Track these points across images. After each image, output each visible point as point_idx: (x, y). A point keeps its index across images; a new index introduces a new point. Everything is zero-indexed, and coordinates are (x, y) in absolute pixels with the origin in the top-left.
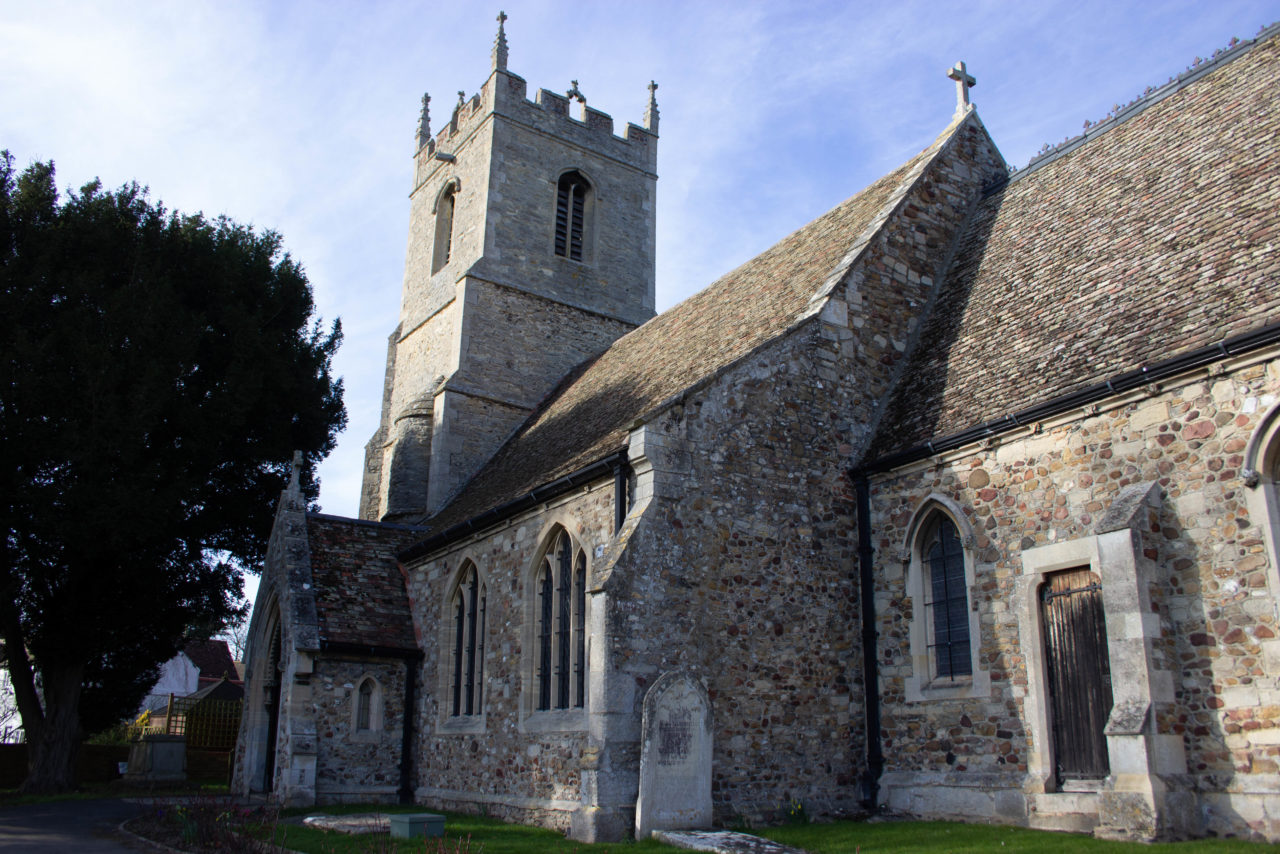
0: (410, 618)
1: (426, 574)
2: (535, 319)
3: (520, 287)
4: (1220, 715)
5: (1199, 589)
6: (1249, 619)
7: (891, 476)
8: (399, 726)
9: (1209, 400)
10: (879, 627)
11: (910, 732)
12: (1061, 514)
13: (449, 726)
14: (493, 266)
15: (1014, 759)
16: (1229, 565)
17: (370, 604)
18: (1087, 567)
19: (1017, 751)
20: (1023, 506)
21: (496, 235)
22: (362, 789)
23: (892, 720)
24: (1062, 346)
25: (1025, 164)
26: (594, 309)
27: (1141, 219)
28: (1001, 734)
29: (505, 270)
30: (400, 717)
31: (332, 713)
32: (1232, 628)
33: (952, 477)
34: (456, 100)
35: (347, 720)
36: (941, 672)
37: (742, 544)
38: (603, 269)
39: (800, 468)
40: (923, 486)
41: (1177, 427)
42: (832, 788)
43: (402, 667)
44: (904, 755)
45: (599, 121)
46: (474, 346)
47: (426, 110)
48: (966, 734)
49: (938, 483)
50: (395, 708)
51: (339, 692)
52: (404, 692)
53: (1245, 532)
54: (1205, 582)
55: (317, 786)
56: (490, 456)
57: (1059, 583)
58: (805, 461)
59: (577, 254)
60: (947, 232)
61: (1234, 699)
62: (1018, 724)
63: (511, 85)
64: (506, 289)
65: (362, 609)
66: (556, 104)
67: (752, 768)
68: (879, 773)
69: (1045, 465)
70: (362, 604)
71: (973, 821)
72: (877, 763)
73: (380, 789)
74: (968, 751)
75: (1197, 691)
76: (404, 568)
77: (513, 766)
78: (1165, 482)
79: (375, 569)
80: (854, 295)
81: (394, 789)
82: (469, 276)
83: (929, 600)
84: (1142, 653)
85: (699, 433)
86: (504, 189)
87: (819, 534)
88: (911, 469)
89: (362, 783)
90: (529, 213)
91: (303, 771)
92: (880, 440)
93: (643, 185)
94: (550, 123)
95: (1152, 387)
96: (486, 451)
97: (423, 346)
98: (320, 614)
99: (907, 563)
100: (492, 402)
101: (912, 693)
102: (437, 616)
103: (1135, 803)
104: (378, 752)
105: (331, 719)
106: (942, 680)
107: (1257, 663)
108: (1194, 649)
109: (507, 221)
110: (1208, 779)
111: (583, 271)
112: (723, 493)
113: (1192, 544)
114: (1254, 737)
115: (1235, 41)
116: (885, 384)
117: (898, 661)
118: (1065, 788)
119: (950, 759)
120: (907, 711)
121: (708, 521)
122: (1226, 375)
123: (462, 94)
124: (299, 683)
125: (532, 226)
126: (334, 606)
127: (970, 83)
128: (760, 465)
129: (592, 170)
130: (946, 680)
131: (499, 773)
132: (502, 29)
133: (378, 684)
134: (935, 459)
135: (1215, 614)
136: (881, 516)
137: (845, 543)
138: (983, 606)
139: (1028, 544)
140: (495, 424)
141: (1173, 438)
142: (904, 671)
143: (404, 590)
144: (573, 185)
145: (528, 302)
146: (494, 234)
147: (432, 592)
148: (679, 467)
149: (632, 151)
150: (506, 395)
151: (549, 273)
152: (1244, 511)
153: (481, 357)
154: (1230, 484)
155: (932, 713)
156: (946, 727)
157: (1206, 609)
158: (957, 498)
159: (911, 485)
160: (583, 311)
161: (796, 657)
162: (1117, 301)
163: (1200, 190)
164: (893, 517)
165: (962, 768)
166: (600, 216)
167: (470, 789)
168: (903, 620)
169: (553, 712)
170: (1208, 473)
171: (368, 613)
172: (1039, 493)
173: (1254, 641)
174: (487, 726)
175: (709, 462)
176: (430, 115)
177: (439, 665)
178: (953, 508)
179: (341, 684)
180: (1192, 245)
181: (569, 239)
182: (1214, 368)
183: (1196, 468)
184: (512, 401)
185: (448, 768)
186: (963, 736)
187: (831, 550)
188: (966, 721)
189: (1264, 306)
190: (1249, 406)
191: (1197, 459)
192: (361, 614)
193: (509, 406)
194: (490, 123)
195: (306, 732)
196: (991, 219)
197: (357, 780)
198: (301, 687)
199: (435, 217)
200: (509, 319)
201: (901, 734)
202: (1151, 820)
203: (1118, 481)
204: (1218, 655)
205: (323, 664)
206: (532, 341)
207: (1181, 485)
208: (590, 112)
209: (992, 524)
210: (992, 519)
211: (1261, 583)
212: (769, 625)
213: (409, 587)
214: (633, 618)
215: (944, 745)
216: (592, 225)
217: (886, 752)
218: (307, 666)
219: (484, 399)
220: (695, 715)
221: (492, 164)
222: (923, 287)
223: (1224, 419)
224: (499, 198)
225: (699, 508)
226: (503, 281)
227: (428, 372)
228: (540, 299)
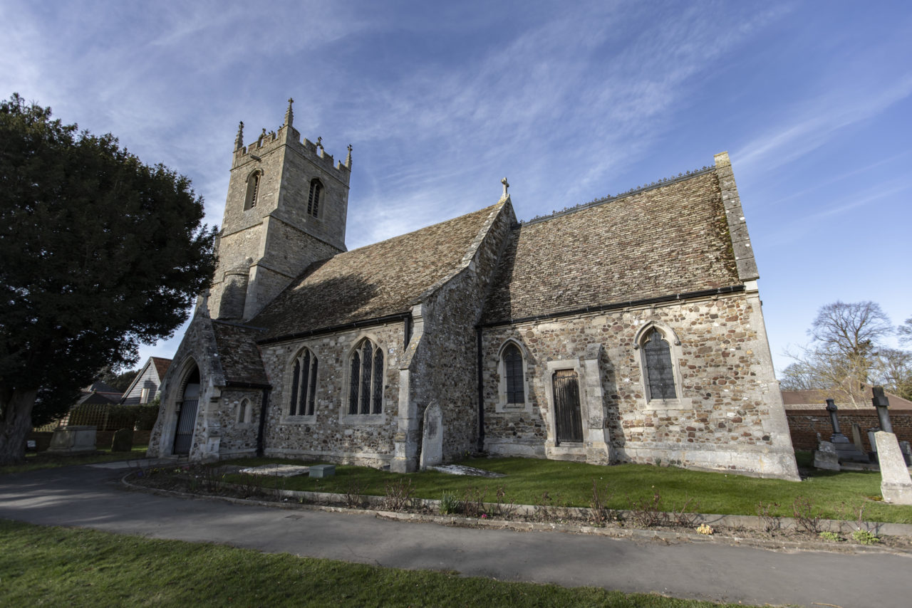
0: (264, 370)
1: (275, 351)
2: (297, 240)
3: (293, 225)
4: (621, 422)
5: (615, 380)
6: (633, 392)
7: (492, 329)
8: (258, 420)
9: (622, 319)
10: (485, 384)
11: (497, 424)
12: (564, 350)
13: (289, 420)
14: (281, 213)
15: (542, 435)
16: (626, 373)
17: (246, 364)
18: (573, 369)
19: (543, 432)
20: (548, 346)
21: (284, 200)
22: (240, 451)
23: (489, 419)
24: (561, 292)
25: (529, 221)
26: (321, 239)
27: (585, 251)
28: (536, 426)
29: (286, 216)
30: (258, 416)
31: (227, 415)
32: (627, 394)
33: (518, 333)
34: (261, 132)
35: (234, 419)
36: (509, 402)
37: (447, 351)
38: (326, 223)
39: (462, 324)
40: (507, 335)
41: (609, 326)
42: (469, 445)
43: (261, 393)
44: (494, 431)
45: (328, 159)
46: (271, 247)
47: (241, 132)
48: (521, 425)
49: (512, 334)
50: (257, 412)
51: (231, 405)
52: (261, 404)
53: (632, 363)
54: (617, 378)
55: (219, 451)
56: (275, 297)
57: (560, 374)
58: (464, 321)
59: (315, 214)
60: (500, 240)
61: (627, 417)
62: (543, 422)
63: (294, 134)
64: (287, 225)
65: (242, 366)
66: (312, 147)
67: (448, 438)
68: (483, 439)
69: (558, 333)
70: (242, 364)
71: (525, 457)
72: (482, 434)
73: (248, 450)
74: (522, 431)
75: (613, 414)
76: (259, 347)
77: (335, 438)
78: (604, 344)
79: (246, 347)
80: (477, 260)
81: (254, 450)
82: (271, 216)
83: (506, 376)
84: (601, 401)
85: (437, 308)
86: (288, 180)
87: (467, 349)
88: (502, 328)
89: (239, 448)
90: (298, 193)
91: (213, 445)
92: (484, 315)
93: (344, 190)
94: (309, 155)
95: (602, 312)
96: (273, 294)
97: (238, 242)
98: (224, 369)
99: (498, 362)
100: (277, 273)
101: (499, 408)
102: (282, 371)
103: (601, 452)
104: (247, 433)
105: (226, 418)
106: (510, 405)
107: (635, 406)
108: (613, 400)
109: (288, 195)
110: (617, 443)
111: (318, 222)
112: (442, 332)
113: (613, 366)
114: (633, 430)
115: (609, 196)
116: (483, 294)
117: (492, 397)
118: (560, 445)
119: (515, 434)
120: (496, 415)
121: (438, 343)
122: (628, 312)
123: (264, 130)
124: (213, 402)
125: (299, 199)
126: (229, 364)
127: (508, 186)
128: (452, 322)
129: (324, 180)
130: (513, 405)
131: (325, 442)
132: (291, 106)
133: (250, 401)
134: (513, 325)
135: (621, 389)
136: (487, 343)
137: (473, 352)
138: (530, 379)
139: (549, 359)
140: (278, 283)
141: (608, 330)
142: (495, 401)
143: (260, 357)
144: (316, 184)
145: (295, 231)
146: (282, 199)
147: (279, 359)
148: (431, 321)
149: (340, 175)
150: (283, 271)
151: (305, 221)
152: (632, 356)
153: (273, 253)
154: (628, 347)
155: (507, 417)
156: (513, 422)
157: (618, 387)
158: (521, 340)
159: (501, 333)
160: (317, 239)
161: (460, 395)
162: (581, 279)
163: (607, 246)
164: (492, 344)
165: (519, 437)
166: (326, 199)
167: (304, 449)
168: (495, 382)
169: (360, 416)
170: (620, 343)
171: (245, 368)
172: (555, 342)
173: (634, 399)
174: (317, 421)
175: (439, 320)
176: (243, 134)
177: (283, 393)
178: (520, 344)
179: (232, 402)
180: (608, 265)
181: (313, 209)
182: (625, 309)
183: (616, 341)
184: (286, 273)
185: (288, 439)
186: (521, 426)
187: (470, 355)
188: (522, 420)
189: (642, 291)
190: (636, 323)
191: (616, 338)
192: (242, 368)
193: (285, 276)
194: (283, 149)
195: (215, 425)
196: (517, 238)
197: (237, 447)
198: (214, 404)
199: (247, 184)
200: (287, 238)
201: (493, 424)
202: (607, 458)
203: (586, 342)
204: (621, 403)
205: (224, 393)
206: (296, 249)
207: (610, 345)
208: (325, 154)
209: (535, 351)
210: (535, 349)
211: (638, 380)
212: (453, 382)
213: (263, 356)
214: (417, 380)
215: (512, 429)
216: (323, 203)
217: (486, 431)
218: (218, 393)
219: (274, 271)
220: (439, 418)
221: (284, 167)
222: (494, 259)
223: (627, 326)
224: (286, 184)
225: (436, 337)
226: (285, 221)
227: (241, 254)
228: (301, 231)
